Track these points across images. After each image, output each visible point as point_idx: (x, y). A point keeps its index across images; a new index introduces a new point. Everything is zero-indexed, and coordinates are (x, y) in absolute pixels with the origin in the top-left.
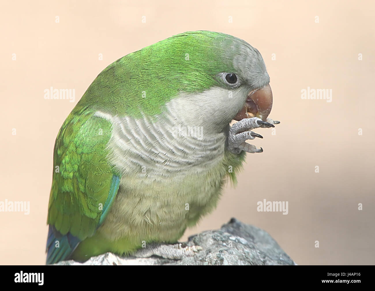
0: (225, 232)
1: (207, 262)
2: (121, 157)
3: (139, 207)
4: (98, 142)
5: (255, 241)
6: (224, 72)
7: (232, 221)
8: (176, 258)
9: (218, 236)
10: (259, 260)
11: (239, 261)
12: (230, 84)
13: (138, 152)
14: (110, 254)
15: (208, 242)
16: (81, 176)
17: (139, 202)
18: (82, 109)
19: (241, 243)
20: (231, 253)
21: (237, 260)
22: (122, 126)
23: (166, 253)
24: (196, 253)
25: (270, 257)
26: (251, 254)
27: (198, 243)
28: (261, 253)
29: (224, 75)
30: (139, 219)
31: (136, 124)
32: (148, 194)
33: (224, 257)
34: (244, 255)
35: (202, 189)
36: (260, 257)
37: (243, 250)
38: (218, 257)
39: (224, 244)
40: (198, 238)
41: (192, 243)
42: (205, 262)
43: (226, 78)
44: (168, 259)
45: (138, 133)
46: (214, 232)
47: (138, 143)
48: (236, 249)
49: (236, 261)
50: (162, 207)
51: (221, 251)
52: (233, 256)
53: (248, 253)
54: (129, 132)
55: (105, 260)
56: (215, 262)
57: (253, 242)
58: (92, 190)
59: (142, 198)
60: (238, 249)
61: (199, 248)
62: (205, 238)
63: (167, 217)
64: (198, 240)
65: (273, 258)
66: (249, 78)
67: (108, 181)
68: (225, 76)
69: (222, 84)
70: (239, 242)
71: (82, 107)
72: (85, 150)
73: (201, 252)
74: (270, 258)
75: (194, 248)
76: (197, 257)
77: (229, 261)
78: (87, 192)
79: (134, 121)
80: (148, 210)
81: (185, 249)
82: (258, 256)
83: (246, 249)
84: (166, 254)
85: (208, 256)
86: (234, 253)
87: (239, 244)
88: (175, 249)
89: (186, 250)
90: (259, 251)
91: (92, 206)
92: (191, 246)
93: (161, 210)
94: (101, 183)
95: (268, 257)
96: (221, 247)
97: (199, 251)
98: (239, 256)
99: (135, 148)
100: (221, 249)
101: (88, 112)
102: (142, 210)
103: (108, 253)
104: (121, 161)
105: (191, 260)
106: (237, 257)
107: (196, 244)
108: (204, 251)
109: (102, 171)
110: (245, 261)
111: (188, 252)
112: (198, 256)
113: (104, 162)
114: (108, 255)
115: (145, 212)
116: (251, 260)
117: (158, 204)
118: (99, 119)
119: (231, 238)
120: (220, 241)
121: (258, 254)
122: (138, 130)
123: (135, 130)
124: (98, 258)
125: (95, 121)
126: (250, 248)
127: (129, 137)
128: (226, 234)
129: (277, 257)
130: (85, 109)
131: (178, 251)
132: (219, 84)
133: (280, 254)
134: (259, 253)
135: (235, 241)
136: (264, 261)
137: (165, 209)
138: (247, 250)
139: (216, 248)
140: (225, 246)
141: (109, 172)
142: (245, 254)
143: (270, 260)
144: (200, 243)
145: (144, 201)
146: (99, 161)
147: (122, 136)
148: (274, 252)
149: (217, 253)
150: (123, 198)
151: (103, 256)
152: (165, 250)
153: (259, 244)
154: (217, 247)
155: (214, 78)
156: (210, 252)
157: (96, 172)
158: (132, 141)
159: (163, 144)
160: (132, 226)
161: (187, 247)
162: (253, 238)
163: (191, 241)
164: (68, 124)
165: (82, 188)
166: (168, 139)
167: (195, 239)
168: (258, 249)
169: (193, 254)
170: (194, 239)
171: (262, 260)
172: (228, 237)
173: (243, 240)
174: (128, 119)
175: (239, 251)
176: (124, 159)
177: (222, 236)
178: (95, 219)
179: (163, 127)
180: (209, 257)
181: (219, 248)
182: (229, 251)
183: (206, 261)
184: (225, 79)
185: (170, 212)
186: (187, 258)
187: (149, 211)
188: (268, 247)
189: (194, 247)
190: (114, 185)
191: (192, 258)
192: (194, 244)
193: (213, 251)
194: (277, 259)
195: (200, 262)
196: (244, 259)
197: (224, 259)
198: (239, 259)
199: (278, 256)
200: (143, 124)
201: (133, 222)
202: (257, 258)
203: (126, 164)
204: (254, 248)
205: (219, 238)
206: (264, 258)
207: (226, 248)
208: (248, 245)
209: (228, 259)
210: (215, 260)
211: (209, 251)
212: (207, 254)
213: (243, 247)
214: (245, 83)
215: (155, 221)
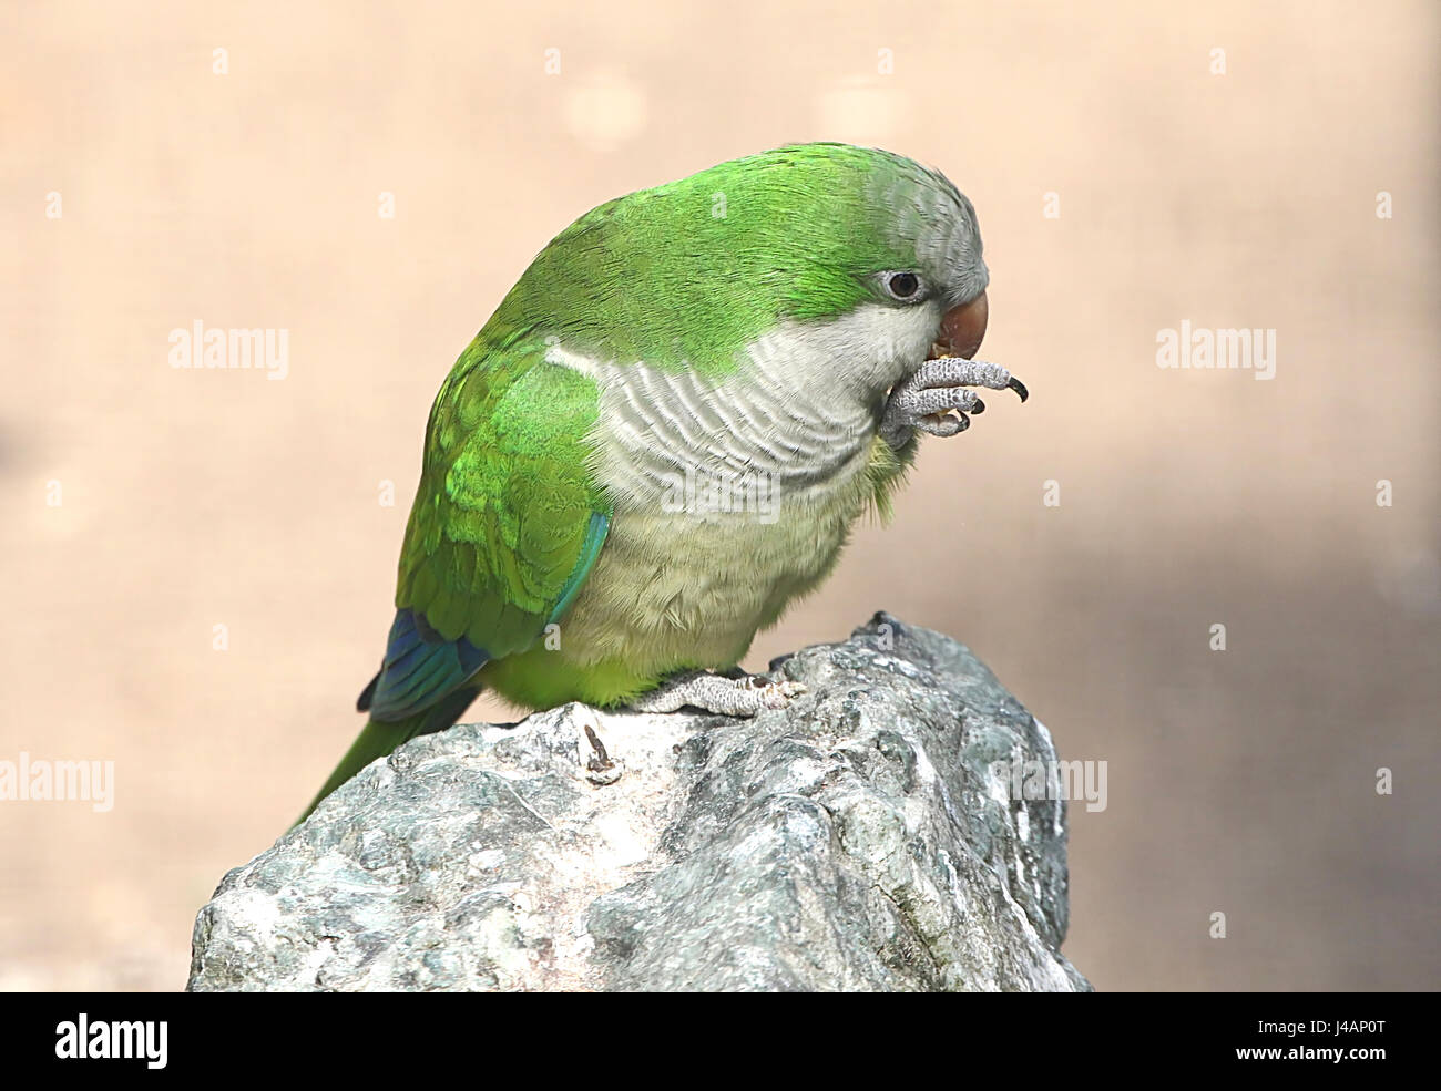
0: (862, 646)
1: (820, 723)
2: (625, 466)
3: (654, 588)
4: (557, 430)
5: (936, 668)
6: (887, 270)
7: (878, 618)
8: (742, 714)
9: (847, 657)
10: (949, 714)
11: (899, 718)
12: (900, 298)
13: (669, 455)
14: (578, 706)
15: (821, 671)
16: (510, 509)
17: (654, 576)
18: (511, 333)
19: (904, 674)
20: (878, 699)
21: (894, 716)
22: (628, 390)
23: (717, 700)
24: (791, 700)
25: (976, 706)
26: (927, 701)
27: (796, 674)
28: (953, 696)
29: (887, 277)
30: (651, 618)
31: (667, 385)
32: (679, 555)
33: (859, 709)
34: (911, 702)
35: (811, 541)
36: (950, 707)
37: (908, 691)
38: (847, 710)
39: (861, 676)
40: (795, 663)
41: (781, 674)
42: (816, 723)
43: (891, 284)
44: (722, 714)
45: (673, 408)
46: (834, 646)
47: (673, 432)
48: (890, 688)
49: (890, 717)
50: (709, 589)
51: (854, 695)
52: (882, 706)
53: (921, 698)
54: (648, 405)
55: (565, 719)
56: (838, 722)
57: (931, 670)
58: (535, 545)
59: (663, 565)
60: (896, 690)
61: (799, 686)
62: (812, 662)
63: (723, 610)
64: (794, 666)
65: (982, 710)
66: (949, 284)
67: (579, 527)
68: (890, 278)
69: (882, 297)
70: (898, 670)
71: (510, 328)
72: (525, 447)
73: (802, 696)
74: (976, 711)
75: (788, 688)
76: (793, 709)
77: (875, 719)
78: (523, 547)
79: (662, 376)
80: (676, 597)
81: (763, 690)
82: (945, 704)
83: (915, 687)
84: (718, 703)
85: (821, 706)
86: (886, 699)
87: (897, 675)
88: (739, 691)
89: (768, 691)
90: (946, 693)
91: (532, 583)
92: (779, 684)
93: (709, 595)
94: (559, 532)
95: (971, 706)
96: (854, 685)
97: (797, 693)
98: (899, 706)
99: (665, 445)
100: (853, 689)
101: (530, 348)
102: (660, 596)
103: (571, 704)
104: (625, 476)
105: (780, 717)
106: (893, 708)
107: (791, 679)
108: (812, 696)
109: (565, 502)
110: (914, 718)
111: (773, 698)
112: (796, 708)
113: (571, 480)
114: (572, 708)
115: (668, 600)
116: (929, 715)
117: (703, 581)
118: (561, 371)
119: (876, 661)
120: (850, 670)
121: (946, 699)
122: (674, 400)
123: (667, 402)
124: (547, 716)
125: (549, 376)
126: (925, 685)
127: (649, 419)
128: (865, 651)
129: (992, 706)
130: (521, 338)
131: (748, 694)
132: (875, 298)
133: (998, 698)
134: (948, 697)
135: (887, 667)
136: (960, 717)
137: (718, 594)
138: (918, 690)
139: (842, 688)
140: (864, 682)
141: (583, 504)
142: (913, 699)
143: (976, 714)
144: (802, 675)
145: (669, 573)
146: (560, 478)
147: (629, 415)
148: (986, 695)
149: (844, 700)
150: (613, 565)
151: (562, 709)
152: (714, 693)
153: (946, 675)
154: (843, 684)
155: (862, 283)
156: (826, 697)
157: (548, 504)
158: (657, 429)
159: (742, 438)
160: (634, 633)
161: (768, 686)
162: (931, 660)
163: (777, 670)
164: (468, 372)
165: (510, 539)
166: (757, 426)
167: (788, 664)
168: (944, 688)
169: (783, 701)
170: (784, 665)
171: (955, 714)
172: (871, 658)
173: (908, 667)
174: (644, 372)
175: (898, 694)
176: (633, 472)
177: (854, 658)
178: (539, 615)
179: (742, 397)
180: (825, 709)
181: (848, 687)
182: (873, 693)
183: (816, 720)
184: (889, 287)
185: (729, 600)
186: (769, 712)
187: (678, 598)
188: (970, 681)
189: (786, 684)
190: (594, 537)
191: (782, 712)
192: (785, 678)
193: (833, 693)
194: (991, 711)
195: (801, 722)
196: (911, 713)
197: (862, 712)
198: (898, 712)
199: (995, 703)
200: (689, 388)
201: (636, 624)
202: (944, 709)
203: (636, 483)
204: (934, 685)
205: (847, 661)
206: (961, 709)
207: (865, 687)
208: (921, 680)
209: (872, 715)
210: (840, 716)
211: (824, 695)
212: (819, 702)
213: (907, 683)
214: (937, 294)
215: (691, 621)
